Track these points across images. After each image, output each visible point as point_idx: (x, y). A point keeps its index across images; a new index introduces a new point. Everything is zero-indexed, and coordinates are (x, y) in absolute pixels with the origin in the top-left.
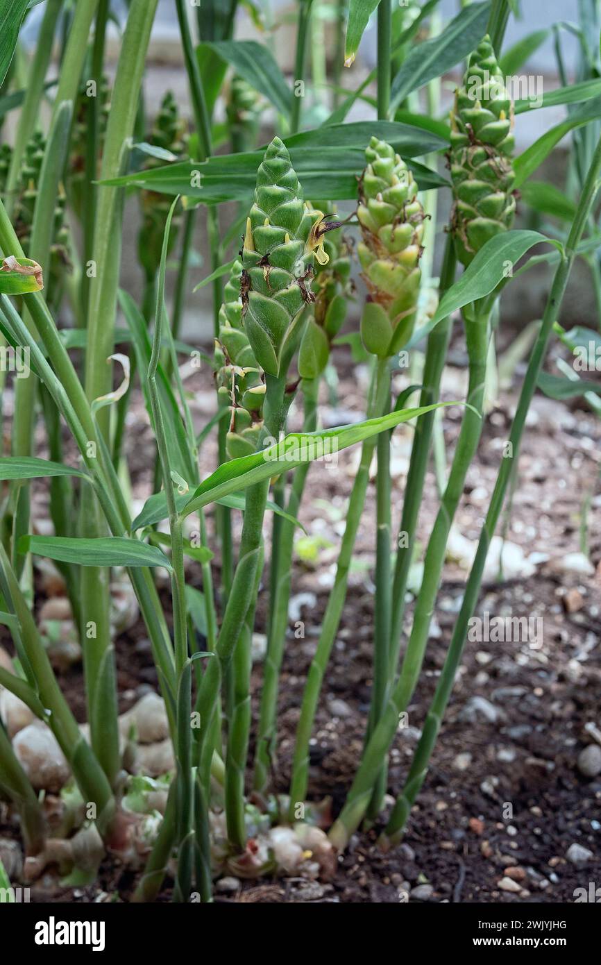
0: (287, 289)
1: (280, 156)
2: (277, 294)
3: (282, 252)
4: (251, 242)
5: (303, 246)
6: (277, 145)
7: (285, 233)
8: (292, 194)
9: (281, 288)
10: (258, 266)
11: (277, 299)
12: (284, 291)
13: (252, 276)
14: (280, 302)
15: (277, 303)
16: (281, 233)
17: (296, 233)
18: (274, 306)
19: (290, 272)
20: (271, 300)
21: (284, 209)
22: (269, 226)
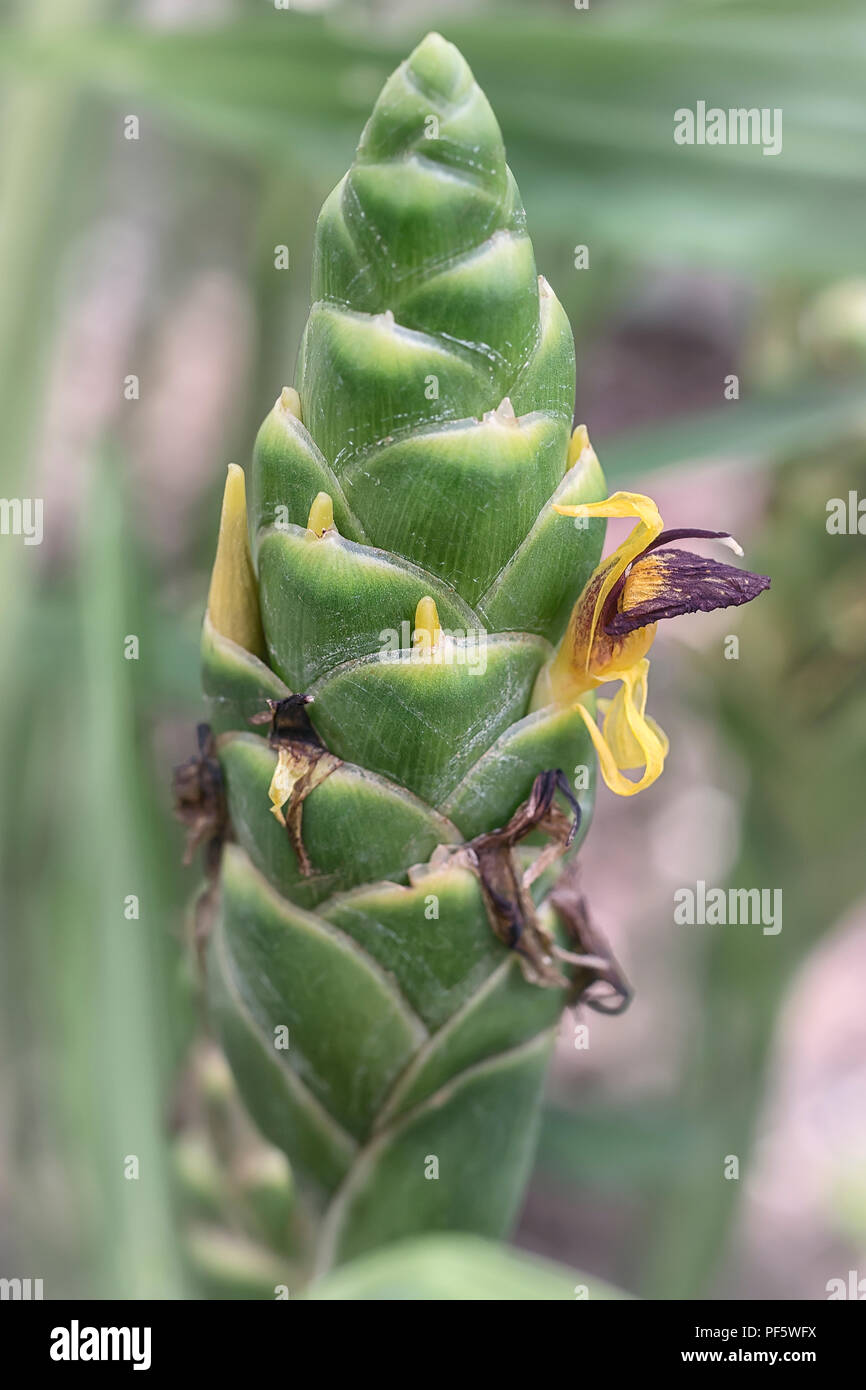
0: (406, 882)
1: (438, 155)
2: (346, 903)
3: (387, 695)
4: (239, 601)
5: (530, 669)
6: (433, 87)
7: (418, 594)
8: (486, 382)
9: (363, 877)
10: (260, 731)
11: (348, 925)
12: (387, 894)
13: (232, 776)
14: (362, 939)
15: (342, 944)
16: (396, 589)
17: (487, 604)
18: (327, 959)
19: (429, 803)
20: (312, 925)
21: (417, 464)
22: (334, 541)
